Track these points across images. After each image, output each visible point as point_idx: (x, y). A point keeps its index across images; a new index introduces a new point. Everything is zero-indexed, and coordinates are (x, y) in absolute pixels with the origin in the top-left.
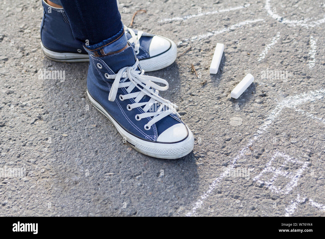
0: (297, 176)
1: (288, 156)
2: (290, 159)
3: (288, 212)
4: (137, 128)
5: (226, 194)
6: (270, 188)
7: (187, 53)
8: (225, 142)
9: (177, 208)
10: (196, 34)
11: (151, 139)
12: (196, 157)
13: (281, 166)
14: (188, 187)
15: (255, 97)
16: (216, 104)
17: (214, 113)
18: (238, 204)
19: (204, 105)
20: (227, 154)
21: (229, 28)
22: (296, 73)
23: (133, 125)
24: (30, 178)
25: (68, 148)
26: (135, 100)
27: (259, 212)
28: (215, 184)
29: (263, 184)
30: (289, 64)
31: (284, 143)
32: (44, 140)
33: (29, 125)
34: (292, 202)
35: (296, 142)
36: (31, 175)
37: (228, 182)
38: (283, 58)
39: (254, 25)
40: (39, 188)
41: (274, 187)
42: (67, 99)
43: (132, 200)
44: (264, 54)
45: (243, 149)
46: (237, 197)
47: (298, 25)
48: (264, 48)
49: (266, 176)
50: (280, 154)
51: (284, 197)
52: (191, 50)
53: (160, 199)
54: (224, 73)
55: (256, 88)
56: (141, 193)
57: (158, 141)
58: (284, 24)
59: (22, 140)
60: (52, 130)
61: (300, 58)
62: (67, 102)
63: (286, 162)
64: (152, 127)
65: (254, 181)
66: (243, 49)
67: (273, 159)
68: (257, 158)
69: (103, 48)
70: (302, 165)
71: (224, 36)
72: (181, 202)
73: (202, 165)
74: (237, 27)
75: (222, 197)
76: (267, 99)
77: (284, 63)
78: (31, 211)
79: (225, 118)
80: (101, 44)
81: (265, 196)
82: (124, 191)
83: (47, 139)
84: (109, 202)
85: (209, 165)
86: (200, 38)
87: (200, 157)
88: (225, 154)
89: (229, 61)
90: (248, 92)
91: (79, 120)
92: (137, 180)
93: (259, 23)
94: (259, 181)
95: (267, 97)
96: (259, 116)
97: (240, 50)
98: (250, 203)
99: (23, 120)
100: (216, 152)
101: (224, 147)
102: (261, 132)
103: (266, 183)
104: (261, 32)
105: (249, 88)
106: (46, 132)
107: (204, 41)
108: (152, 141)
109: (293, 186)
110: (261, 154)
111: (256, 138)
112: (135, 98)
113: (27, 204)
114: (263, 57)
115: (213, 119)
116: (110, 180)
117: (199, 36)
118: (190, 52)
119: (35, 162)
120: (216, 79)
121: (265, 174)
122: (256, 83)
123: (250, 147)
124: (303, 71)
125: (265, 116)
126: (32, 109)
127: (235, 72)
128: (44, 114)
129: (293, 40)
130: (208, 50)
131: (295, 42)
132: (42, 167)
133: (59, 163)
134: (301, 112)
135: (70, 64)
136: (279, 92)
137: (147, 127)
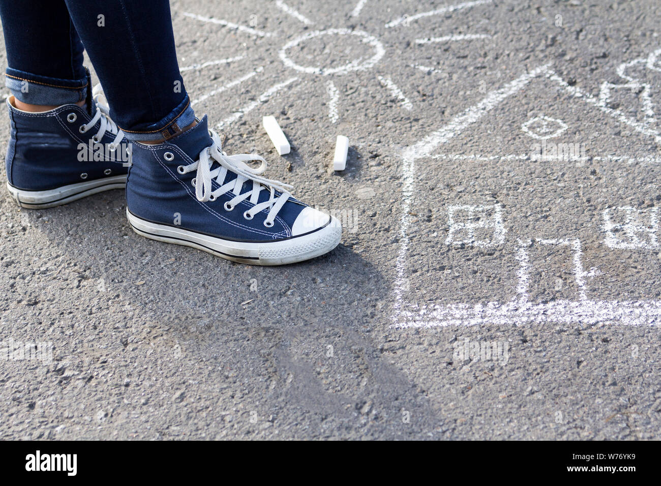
0: (498, 222)
1: (469, 206)
2: (473, 208)
3: (522, 261)
4: (252, 230)
5: (425, 269)
6: (476, 244)
7: (227, 144)
8: (372, 219)
9: (375, 306)
10: (219, 120)
11: (282, 236)
12: (347, 246)
13: (468, 219)
14: (368, 280)
15: (366, 161)
16: (320, 184)
17: (328, 195)
18: (450, 274)
19: (305, 191)
20: (387, 230)
21: (258, 100)
22: (395, 120)
23: (246, 228)
24: (137, 344)
25: (160, 295)
26: (234, 193)
27: (484, 273)
28: (401, 264)
29: (463, 244)
30: (377, 115)
31: (449, 195)
32: (114, 299)
33: (75, 290)
34: (517, 249)
35: (463, 189)
36: (135, 341)
37: (416, 257)
38: (364, 110)
39: (290, 87)
40: (161, 351)
41: (480, 242)
42: (104, 244)
43: (306, 318)
44: (333, 113)
45: (402, 218)
46: (442, 268)
47: (349, 70)
48: (327, 107)
49: (459, 236)
50: (456, 208)
51: (502, 247)
52: (229, 139)
53: (343, 304)
54: (299, 149)
55: (358, 151)
56: (311, 306)
57: (294, 235)
58: (329, 74)
59: (81, 309)
60: (115, 285)
61: (386, 104)
62: (106, 247)
63: (470, 213)
64: (275, 220)
65: (448, 246)
66: (300, 117)
67: (451, 216)
68: (429, 221)
69: (176, 121)
70: (493, 209)
71: (260, 111)
72: (374, 298)
73: (363, 251)
74: (269, 96)
75: (422, 274)
76: (384, 158)
77: (370, 115)
78: (174, 378)
79: (346, 194)
80: (171, 116)
81: (477, 254)
82: (285, 313)
83: (118, 296)
84: (276, 331)
85: (373, 248)
86: (229, 123)
87: (353, 244)
88: (384, 231)
89: (293, 134)
90: (351, 159)
91: (145, 262)
92: (291, 296)
93: (295, 84)
94: (455, 243)
95: (382, 156)
96: (390, 179)
97: (297, 119)
98: (465, 267)
99: (61, 287)
100: (369, 233)
101: (375, 225)
102: (410, 194)
103: (465, 241)
104: (306, 92)
105: (349, 155)
106: (109, 289)
107: (238, 124)
108: (286, 239)
109: (503, 233)
110: (431, 216)
111: (408, 202)
112: (232, 190)
113: (161, 372)
114: (337, 117)
115: (332, 201)
116: (253, 308)
117: (226, 120)
118: (231, 141)
119: (126, 325)
120: (295, 159)
121: (455, 233)
122: (354, 146)
123: (409, 213)
124: (403, 115)
125: (399, 175)
126: (60, 271)
127: (314, 144)
128: (85, 271)
129: (357, 88)
130: (252, 131)
131: (363, 90)
132: (142, 327)
133: (162, 315)
134: (441, 158)
135: (67, 206)
136: (392, 146)
137: (269, 224)
